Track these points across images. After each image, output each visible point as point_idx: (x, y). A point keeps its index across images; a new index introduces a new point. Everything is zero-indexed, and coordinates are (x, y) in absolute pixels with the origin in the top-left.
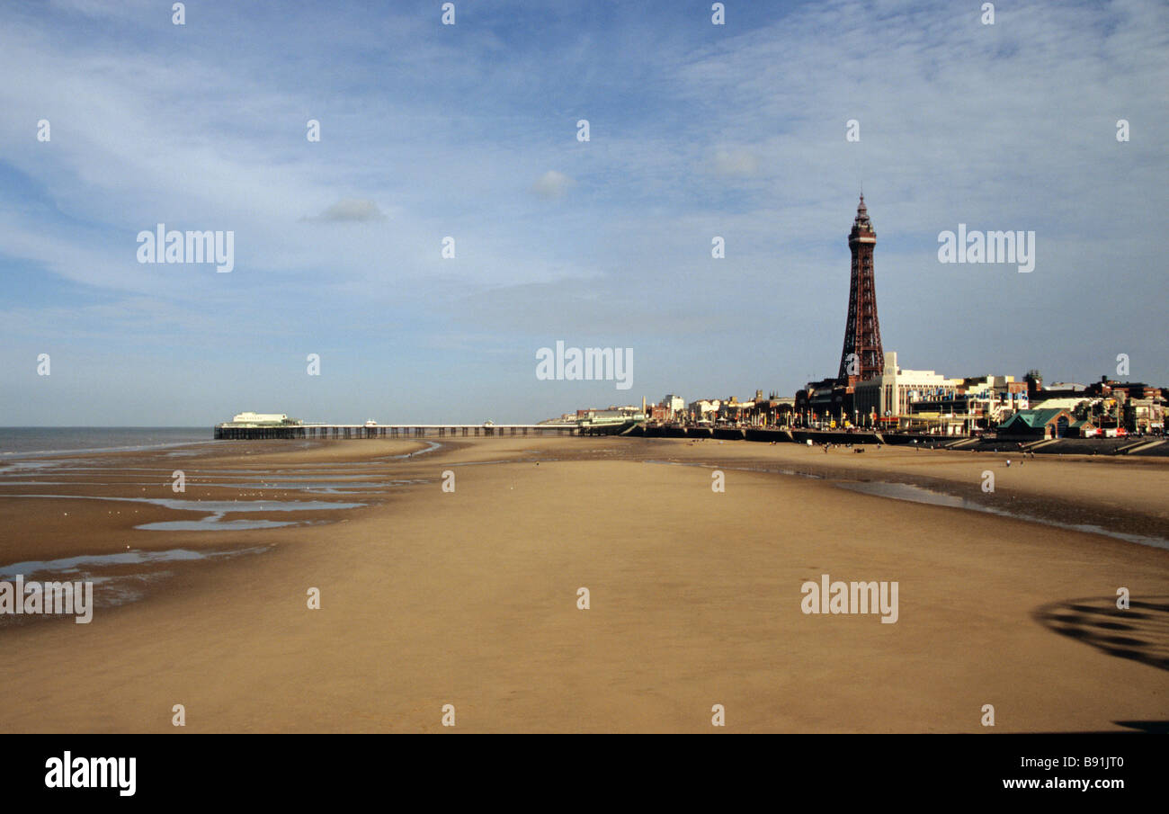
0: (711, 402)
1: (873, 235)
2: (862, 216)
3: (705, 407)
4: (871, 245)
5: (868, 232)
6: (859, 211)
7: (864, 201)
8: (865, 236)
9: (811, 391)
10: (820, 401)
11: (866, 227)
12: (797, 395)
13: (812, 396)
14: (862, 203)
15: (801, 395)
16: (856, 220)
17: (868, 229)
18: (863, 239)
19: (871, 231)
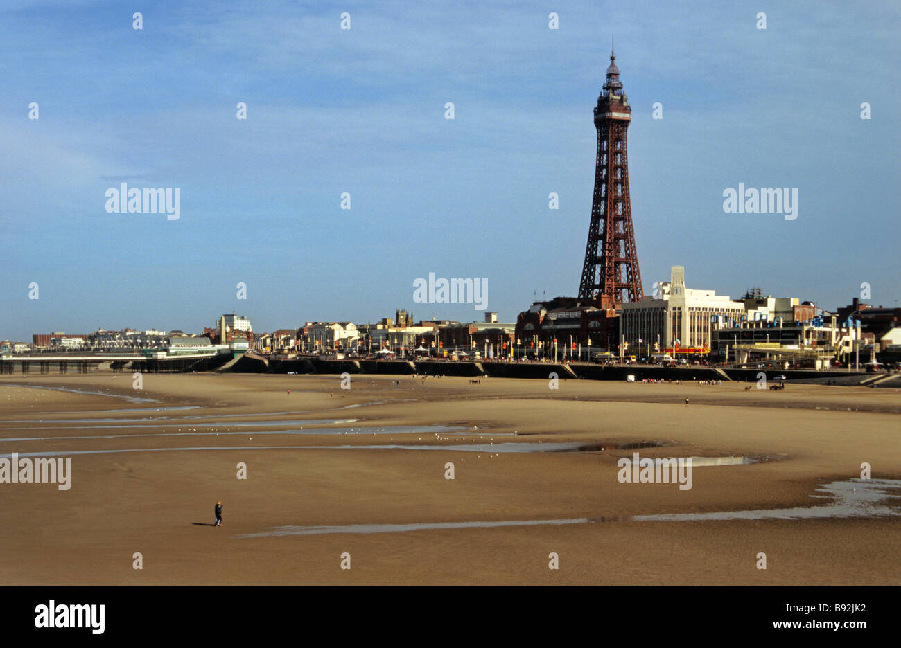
0: (344, 325)
1: (627, 110)
2: (614, 82)
3: (339, 333)
4: (624, 123)
5: (622, 106)
6: (609, 76)
7: (615, 62)
8: (618, 110)
9: (543, 313)
10: (558, 327)
11: (619, 98)
12: (519, 318)
13: (546, 320)
14: (613, 65)
15: (526, 319)
16: (604, 88)
17: (621, 101)
18: (616, 115)
19: (625, 104)
